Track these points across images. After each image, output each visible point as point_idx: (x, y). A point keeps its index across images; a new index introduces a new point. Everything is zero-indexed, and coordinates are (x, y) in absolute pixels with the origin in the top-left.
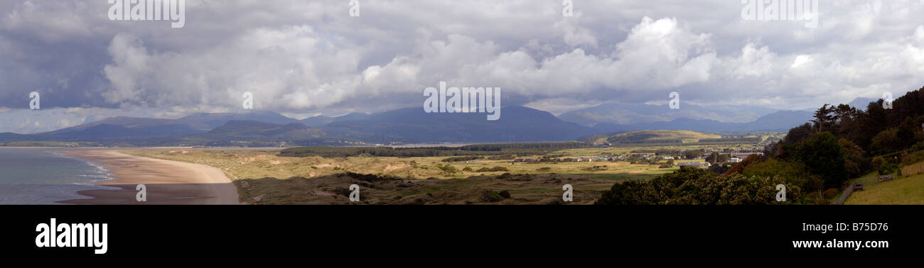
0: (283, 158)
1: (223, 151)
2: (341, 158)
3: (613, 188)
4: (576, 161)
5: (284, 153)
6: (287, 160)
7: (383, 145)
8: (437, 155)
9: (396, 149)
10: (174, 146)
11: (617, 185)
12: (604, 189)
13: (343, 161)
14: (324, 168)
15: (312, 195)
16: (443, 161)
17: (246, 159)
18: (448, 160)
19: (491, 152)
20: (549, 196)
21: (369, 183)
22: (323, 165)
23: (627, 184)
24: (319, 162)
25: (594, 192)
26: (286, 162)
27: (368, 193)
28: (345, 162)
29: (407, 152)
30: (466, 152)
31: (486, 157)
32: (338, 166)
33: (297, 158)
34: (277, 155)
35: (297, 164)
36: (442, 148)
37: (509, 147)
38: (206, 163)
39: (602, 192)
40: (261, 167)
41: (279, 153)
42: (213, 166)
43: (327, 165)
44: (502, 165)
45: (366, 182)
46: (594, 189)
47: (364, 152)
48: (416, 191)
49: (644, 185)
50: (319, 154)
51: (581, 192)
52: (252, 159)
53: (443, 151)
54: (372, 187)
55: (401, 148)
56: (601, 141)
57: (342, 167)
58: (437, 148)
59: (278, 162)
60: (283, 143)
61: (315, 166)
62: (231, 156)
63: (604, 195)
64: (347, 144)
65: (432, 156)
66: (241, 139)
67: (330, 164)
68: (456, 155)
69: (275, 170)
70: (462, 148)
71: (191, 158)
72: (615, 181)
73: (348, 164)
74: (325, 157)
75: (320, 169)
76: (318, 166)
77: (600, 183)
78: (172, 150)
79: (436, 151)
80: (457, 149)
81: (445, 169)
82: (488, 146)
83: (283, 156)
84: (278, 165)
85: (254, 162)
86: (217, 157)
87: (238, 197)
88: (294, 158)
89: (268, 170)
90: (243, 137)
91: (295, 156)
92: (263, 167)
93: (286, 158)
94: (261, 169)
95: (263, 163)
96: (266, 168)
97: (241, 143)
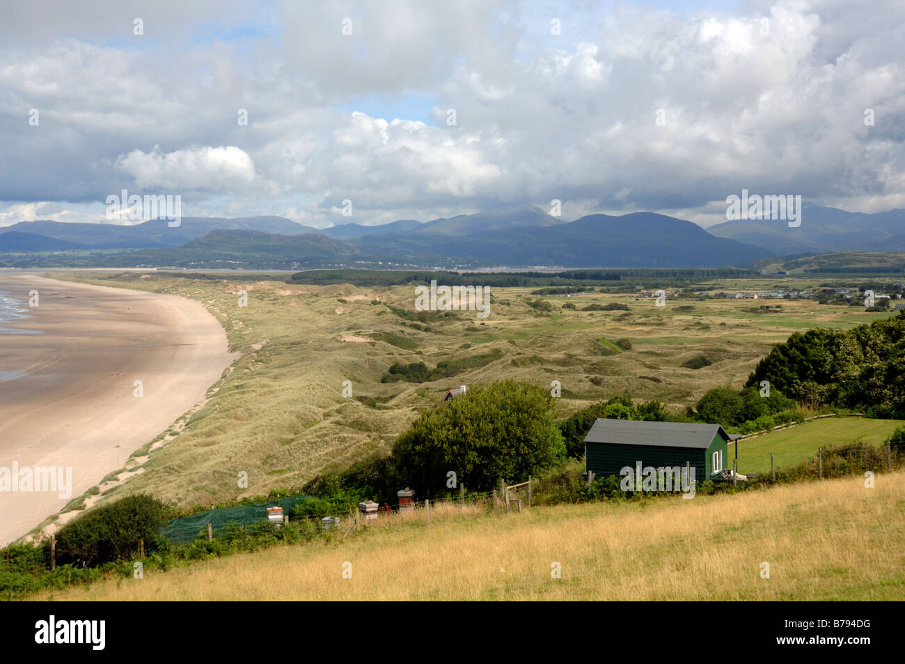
0: (296, 286)
2: (382, 288)
3: (790, 340)
4: (733, 297)
5: (296, 279)
6: (301, 289)
7: (444, 269)
8: (525, 285)
9: (464, 275)
10: (130, 266)
11: (795, 335)
12: (776, 341)
13: (385, 291)
14: (357, 302)
15: (338, 341)
16: (534, 293)
17: (240, 287)
18: (541, 293)
19: (603, 282)
20: (691, 349)
21: (424, 325)
22: (356, 298)
23: (812, 333)
24: (349, 293)
25: (760, 345)
26: (301, 293)
27: (421, 340)
28: (388, 293)
29: (479, 279)
30: (567, 281)
31: (597, 289)
32: (378, 299)
33: (317, 286)
34: (287, 282)
35: (317, 295)
36: (531, 275)
37: (632, 275)
38: (178, 293)
39: (773, 345)
41: (290, 279)
42: (190, 298)
43: (361, 298)
44: (621, 301)
45: (419, 323)
46: (760, 341)
47: (415, 279)
48: (491, 338)
49: (838, 337)
50: (349, 280)
51: (739, 344)
52: (249, 288)
53: (532, 280)
54: (427, 330)
55: (472, 274)
56: (773, 267)
57: (383, 301)
58: (524, 274)
59: (288, 293)
60: (296, 264)
61: (343, 298)
62: (217, 282)
63: (774, 350)
64: (391, 267)
65: (517, 285)
66: (233, 258)
67: (366, 295)
68: (552, 285)
69: (283, 304)
70: (562, 275)
71: (155, 286)
72: (794, 330)
73: (392, 295)
74: (358, 285)
75: (350, 303)
76: (347, 299)
77: (770, 331)
78: (126, 273)
79: (524, 278)
80: (554, 275)
81: (535, 305)
82: (600, 272)
83: (295, 283)
84: (288, 296)
85: (252, 291)
86: (196, 284)
87: (228, 344)
88: (313, 286)
89: (274, 304)
90: (235, 254)
91: (314, 284)
92: (266, 299)
93: (300, 286)
94: (263, 302)
95: (265, 294)
96: (269, 300)
97: (232, 263)
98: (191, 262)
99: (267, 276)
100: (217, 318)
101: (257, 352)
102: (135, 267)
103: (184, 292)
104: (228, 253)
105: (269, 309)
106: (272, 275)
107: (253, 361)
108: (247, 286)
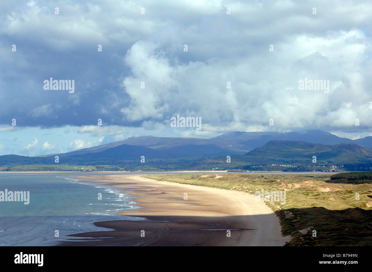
0: (334, 184)
1: (263, 176)
5: (335, 179)
6: (339, 187)
10: (207, 169)
17: (290, 185)
26: (338, 190)
34: (327, 182)
35: (351, 192)
38: (243, 190)
40: (307, 195)
41: (329, 179)
42: (251, 193)
52: (297, 186)
59: (327, 190)
60: (334, 168)
62: (272, 181)
66: (284, 162)
69: (324, 198)
71: (226, 184)
78: (204, 174)
83: (333, 182)
84: (328, 192)
85: (300, 189)
86: (256, 183)
87: (281, 230)
88: (348, 185)
89: (316, 198)
90: (286, 159)
91: (348, 183)
92: (310, 195)
93: (337, 184)
94: (308, 197)
95: (310, 191)
96: (313, 196)
97: (283, 167)
98: (252, 166)
99: (311, 177)
100: (272, 209)
101: (303, 236)
102: (211, 170)
103: (247, 189)
104: (280, 159)
105: (313, 203)
106: (315, 176)
107: (301, 243)
108: (295, 184)
